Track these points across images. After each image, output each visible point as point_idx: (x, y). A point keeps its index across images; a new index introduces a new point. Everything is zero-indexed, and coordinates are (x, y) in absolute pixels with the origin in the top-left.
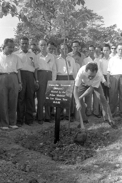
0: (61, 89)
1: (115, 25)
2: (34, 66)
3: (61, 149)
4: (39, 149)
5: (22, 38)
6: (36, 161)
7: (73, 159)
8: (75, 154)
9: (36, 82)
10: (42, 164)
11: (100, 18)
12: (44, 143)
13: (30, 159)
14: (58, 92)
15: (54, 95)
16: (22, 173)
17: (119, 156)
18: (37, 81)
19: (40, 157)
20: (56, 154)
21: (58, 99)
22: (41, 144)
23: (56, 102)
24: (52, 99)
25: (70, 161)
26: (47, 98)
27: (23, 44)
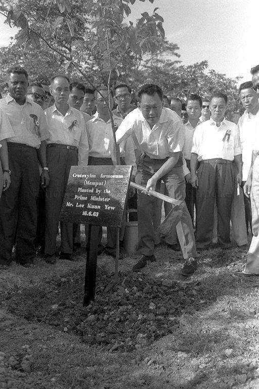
0: (100, 184)
1: (206, 61)
2: (39, 135)
3: (100, 317)
4: (50, 320)
5: (13, 71)
6: (45, 347)
7: (129, 338)
8: (132, 328)
9: (43, 170)
10: (59, 351)
11: (173, 48)
12: (60, 305)
13: (30, 342)
14: (95, 190)
15: (86, 198)
16: (12, 376)
17: (228, 331)
18: (46, 168)
19: (53, 335)
20: (89, 329)
21: (93, 207)
22: (55, 307)
23: (90, 213)
24: (80, 206)
25: (122, 343)
26: (69, 204)
27: (15, 83)
